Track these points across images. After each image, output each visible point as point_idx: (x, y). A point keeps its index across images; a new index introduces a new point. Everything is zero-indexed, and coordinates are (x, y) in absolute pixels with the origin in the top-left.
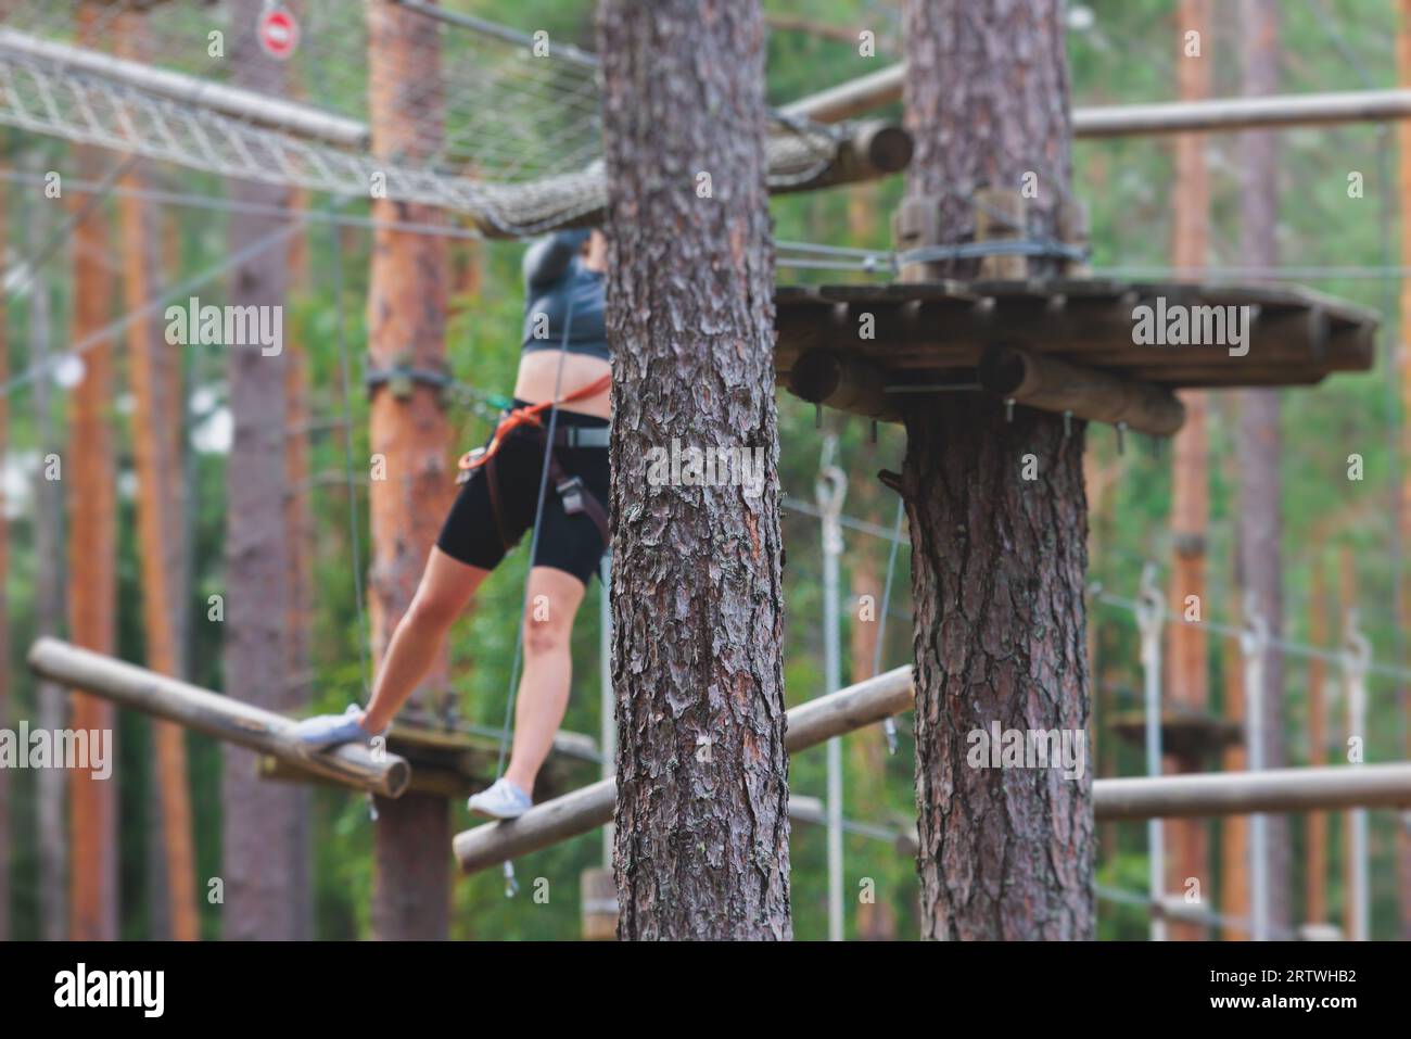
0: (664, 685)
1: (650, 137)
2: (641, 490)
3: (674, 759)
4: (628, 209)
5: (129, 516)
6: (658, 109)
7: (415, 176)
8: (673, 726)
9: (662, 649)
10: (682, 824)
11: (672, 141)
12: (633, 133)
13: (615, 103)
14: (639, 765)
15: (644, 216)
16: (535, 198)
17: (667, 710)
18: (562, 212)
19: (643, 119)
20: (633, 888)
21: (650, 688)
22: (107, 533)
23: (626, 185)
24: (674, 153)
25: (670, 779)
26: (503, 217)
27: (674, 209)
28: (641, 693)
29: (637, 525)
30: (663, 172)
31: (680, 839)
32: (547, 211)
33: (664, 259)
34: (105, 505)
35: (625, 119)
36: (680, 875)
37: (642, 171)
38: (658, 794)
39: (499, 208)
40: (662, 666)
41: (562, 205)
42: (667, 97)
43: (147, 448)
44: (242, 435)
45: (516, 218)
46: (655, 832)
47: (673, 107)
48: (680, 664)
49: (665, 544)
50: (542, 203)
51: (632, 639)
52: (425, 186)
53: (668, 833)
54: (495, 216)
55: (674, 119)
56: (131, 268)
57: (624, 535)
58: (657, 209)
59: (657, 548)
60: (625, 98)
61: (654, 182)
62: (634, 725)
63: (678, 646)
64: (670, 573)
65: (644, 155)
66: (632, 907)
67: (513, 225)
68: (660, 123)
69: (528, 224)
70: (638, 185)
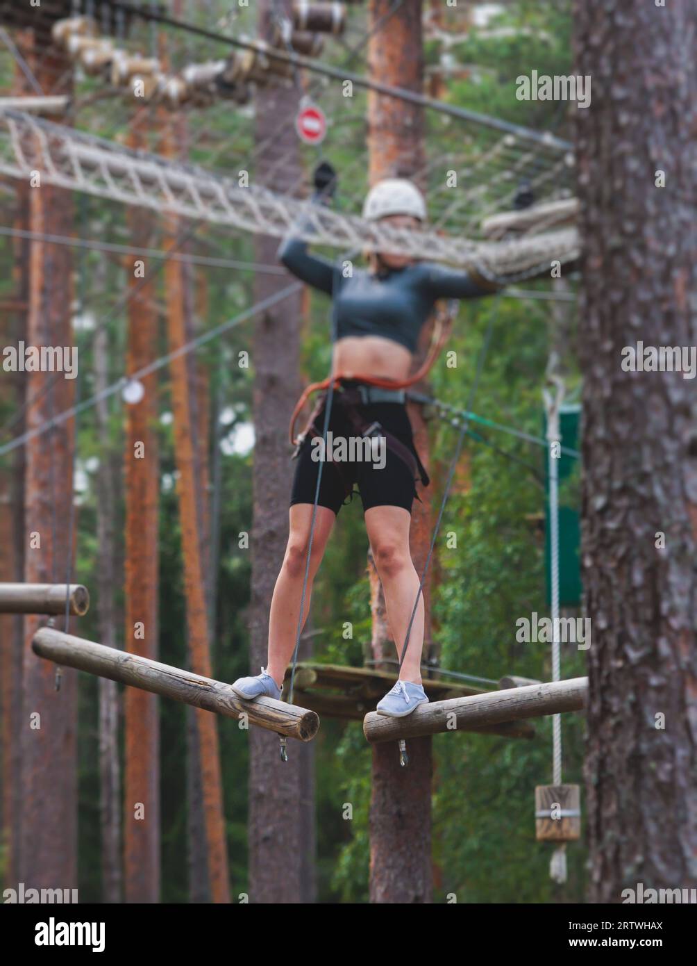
0: (623, 638)
1: (613, 204)
2: (605, 484)
3: (631, 697)
4: (595, 262)
5: (171, 507)
6: (618, 184)
7: (422, 237)
8: (630, 670)
9: (622, 610)
10: (637, 748)
11: (629, 208)
12: (598, 201)
13: (584, 179)
14: (604, 702)
15: (607, 268)
16: (516, 254)
17: (625, 658)
18: (537, 266)
19: (606, 191)
20: (599, 798)
21: (612, 641)
22: (154, 518)
23: (593, 244)
24: (632, 217)
25: (628, 712)
26: (489, 268)
27: (630, 263)
28: (605, 645)
29: (602, 512)
30: (623, 233)
31: (636, 760)
32: (525, 264)
33: (624, 301)
34: (152, 498)
35: (592, 191)
36: (637, 788)
37: (606, 232)
38: (619, 725)
39: (487, 262)
40: (622, 623)
41: (537, 260)
42: (626, 174)
43: (185, 453)
44: (263, 443)
45: (500, 270)
46: (616, 754)
47: (630, 182)
48: (636, 620)
49: (624, 528)
50: (521, 258)
51: (598, 601)
52: (430, 245)
53: (626, 755)
54: (483, 268)
55: (631, 191)
56: (172, 312)
57: (592, 520)
58: (618, 262)
59: (618, 530)
60: (592, 174)
61: (614, 241)
62: (600, 669)
63: (635, 607)
64: (628, 550)
65: (607, 219)
66: (598, 812)
67: (497, 276)
68: (619, 195)
69: (509, 275)
70: (602, 243)
